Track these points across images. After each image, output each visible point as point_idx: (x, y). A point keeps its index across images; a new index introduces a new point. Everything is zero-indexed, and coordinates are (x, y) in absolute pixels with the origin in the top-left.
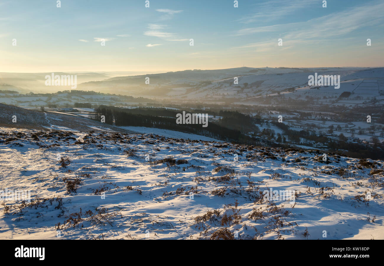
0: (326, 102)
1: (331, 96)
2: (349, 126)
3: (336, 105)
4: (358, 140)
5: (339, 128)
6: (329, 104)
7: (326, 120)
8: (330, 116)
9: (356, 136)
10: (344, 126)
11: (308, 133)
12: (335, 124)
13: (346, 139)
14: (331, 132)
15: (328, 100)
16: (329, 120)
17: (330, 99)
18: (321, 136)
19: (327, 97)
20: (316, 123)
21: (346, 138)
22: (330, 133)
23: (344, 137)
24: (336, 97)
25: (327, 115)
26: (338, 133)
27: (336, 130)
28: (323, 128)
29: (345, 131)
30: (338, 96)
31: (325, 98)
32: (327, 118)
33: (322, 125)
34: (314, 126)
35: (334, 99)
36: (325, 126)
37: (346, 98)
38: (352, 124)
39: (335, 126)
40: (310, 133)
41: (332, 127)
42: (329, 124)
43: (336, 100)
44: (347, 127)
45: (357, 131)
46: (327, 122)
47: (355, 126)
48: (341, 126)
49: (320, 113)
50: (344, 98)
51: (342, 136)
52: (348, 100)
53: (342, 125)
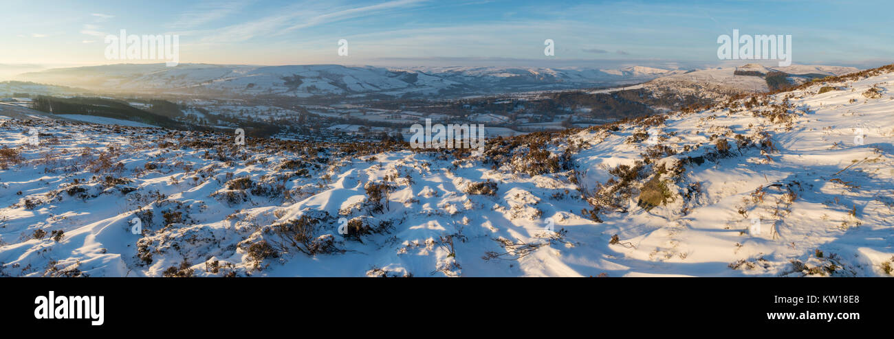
1: (240, 87)
2: (255, 109)
3: (245, 93)
4: (260, 119)
5: (247, 111)
7: (238, 105)
8: (240, 102)
9: (259, 117)
11: (224, 116)
12: (244, 108)
13: (252, 119)
14: (241, 114)
17: (240, 89)
18: (234, 118)
20: (231, 108)
23: (251, 117)
25: (238, 102)
26: (246, 115)
27: (245, 113)
28: (235, 111)
29: (251, 113)
30: (245, 86)
31: (236, 88)
34: (228, 110)
35: (242, 89)
36: (237, 110)
39: (244, 110)
40: (226, 116)
41: (242, 111)
42: (240, 108)
43: (244, 90)
44: (252, 110)
45: (260, 113)
47: (258, 109)
48: (249, 110)
49: (233, 100)
50: (250, 88)
51: (249, 117)
52: (252, 89)
53: (249, 108)
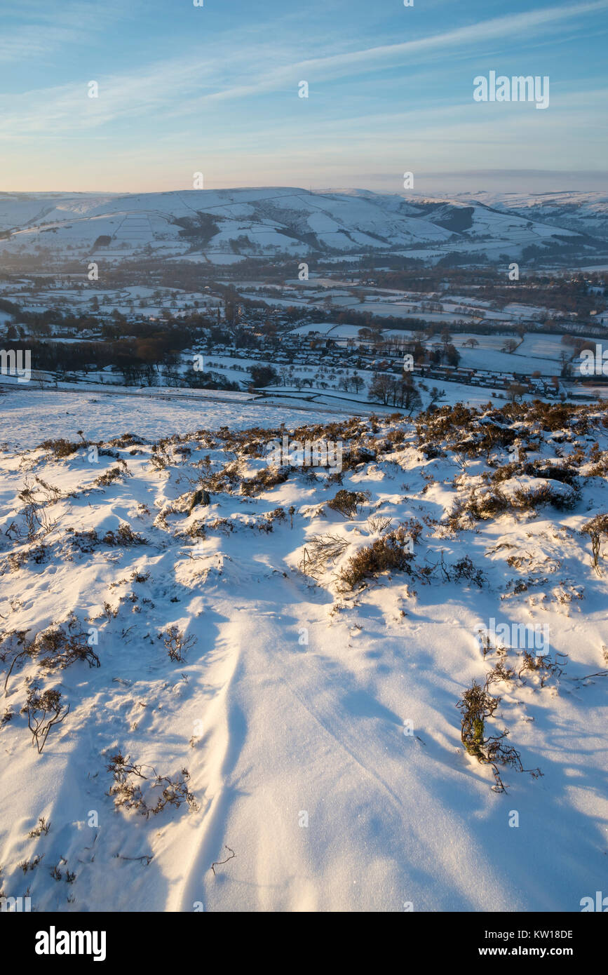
0: (73, 255)
1: (80, 245)
2: (122, 295)
4: (142, 317)
5: (108, 301)
6: (79, 259)
7: (81, 288)
9: (138, 311)
10: (114, 296)
11: (60, 315)
12: (100, 295)
13: (124, 318)
14: (96, 307)
15: (76, 252)
16: (86, 288)
17: (79, 250)
18: (83, 317)
19: (74, 246)
20: (67, 294)
21: (122, 316)
22: (95, 311)
23: (119, 314)
24: (88, 246)
26: (108, 309)
27: (103, 304)
28: (80, 302)
29: (117, 304)
30: (92, 244)
31: (69, 248)
32: (82, 285)
33: (78, 298)
34: (64, 300)
35: (87, 250)
36: (83, 299)
37: (106, 248)
38: (125, 291)
39: (100, 298)
40: (64, 315)
41: (95, 299)
42: (88, 294)
43: (89, 252)
44: (118, 297)
45: (137, 303)
46: (85, 292)
47: (130, 294)
48: (110, 297)
49: (69, 277)
50: (102, 247)
51: (116, 314)
52: (109, 250)
53: (111, 294)
